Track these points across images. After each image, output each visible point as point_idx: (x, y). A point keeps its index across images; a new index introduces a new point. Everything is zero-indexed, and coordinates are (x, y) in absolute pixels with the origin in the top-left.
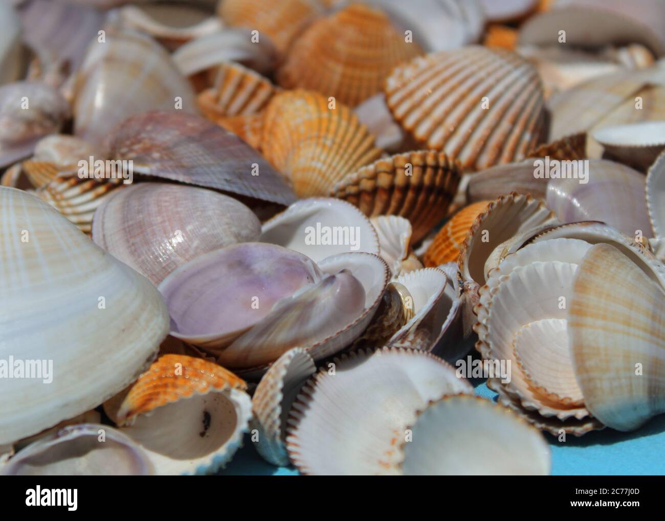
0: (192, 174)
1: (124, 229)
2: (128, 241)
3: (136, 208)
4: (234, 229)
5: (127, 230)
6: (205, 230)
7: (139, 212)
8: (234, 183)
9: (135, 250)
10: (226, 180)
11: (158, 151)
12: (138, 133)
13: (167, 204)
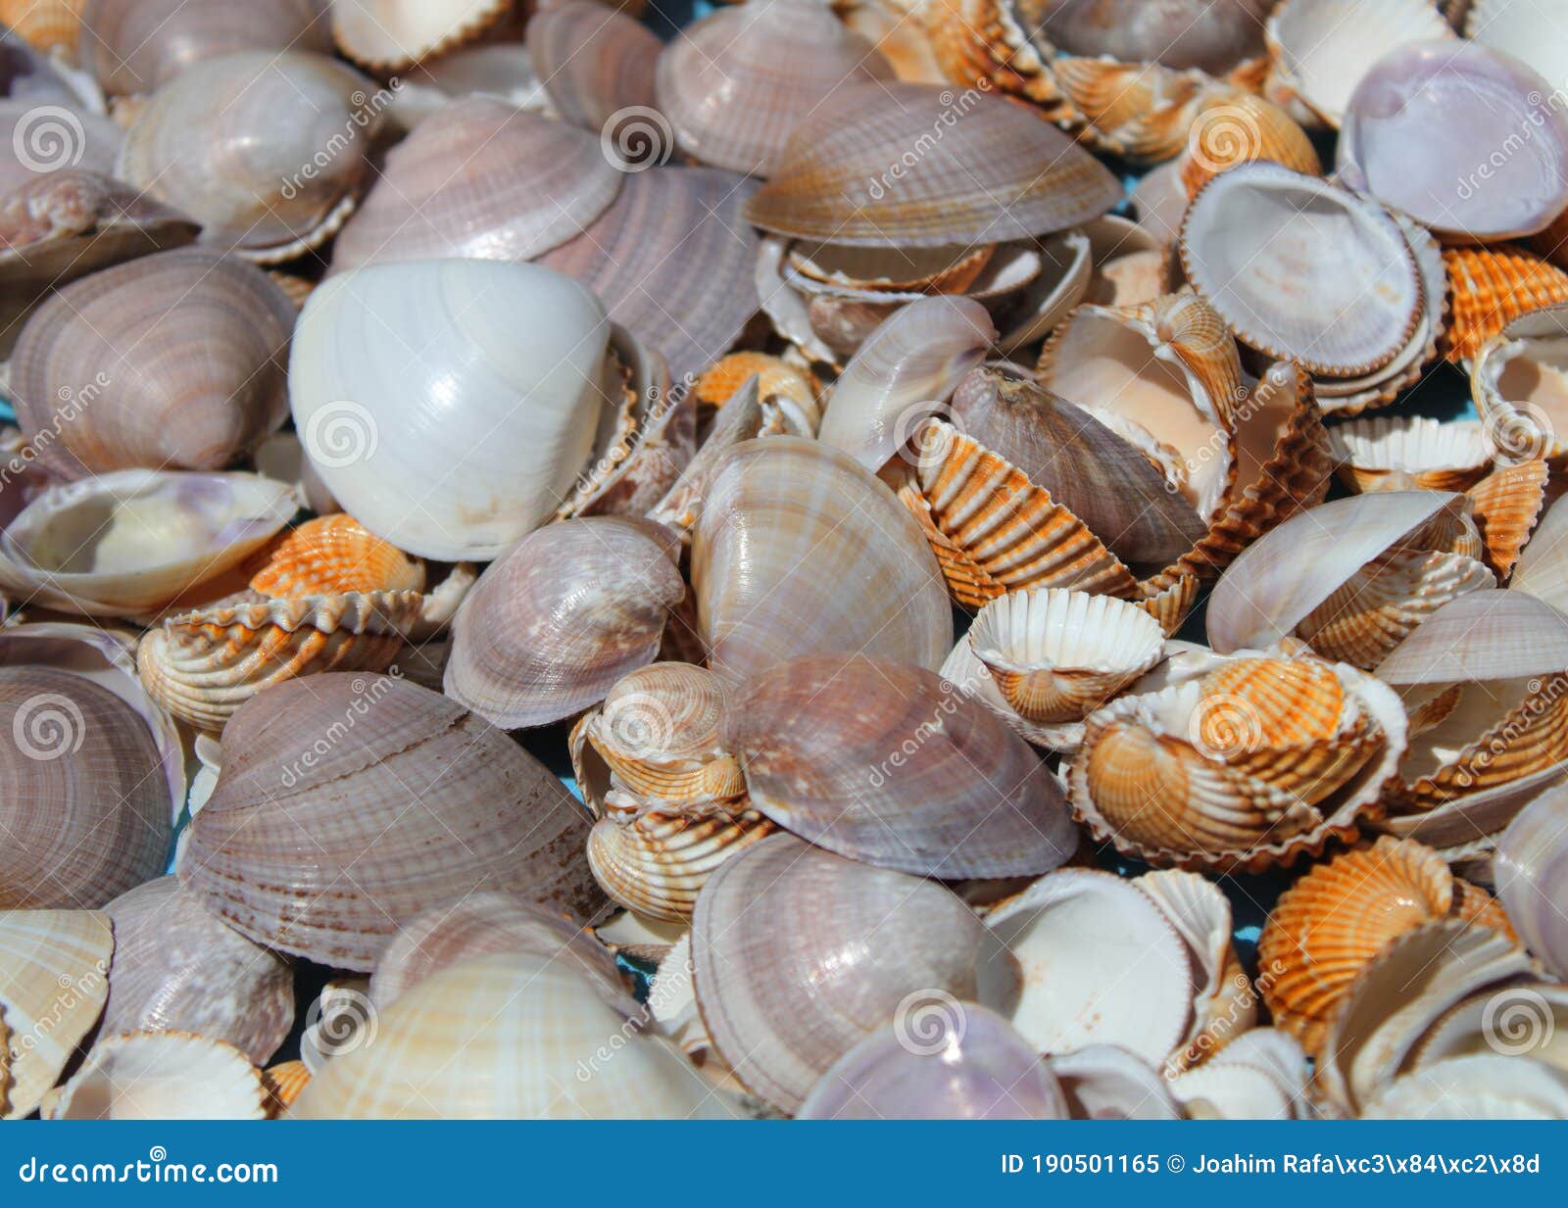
0: (860, 840)
1: (743, 951)
2: (749, 976)
3: (763, 912)
4: (931, 955)
5: (749, 954)
6: (878, 963)
7: (768, 921)
8: (934, 855)
9: (763, 996)
10: (920, 851)
11: (806, 778)
12: (774, 729)
13: (814, 909)
